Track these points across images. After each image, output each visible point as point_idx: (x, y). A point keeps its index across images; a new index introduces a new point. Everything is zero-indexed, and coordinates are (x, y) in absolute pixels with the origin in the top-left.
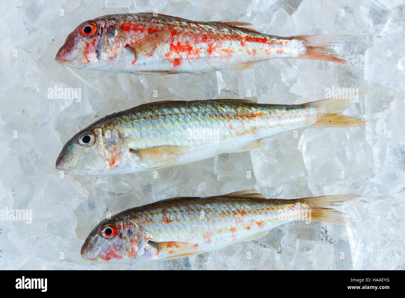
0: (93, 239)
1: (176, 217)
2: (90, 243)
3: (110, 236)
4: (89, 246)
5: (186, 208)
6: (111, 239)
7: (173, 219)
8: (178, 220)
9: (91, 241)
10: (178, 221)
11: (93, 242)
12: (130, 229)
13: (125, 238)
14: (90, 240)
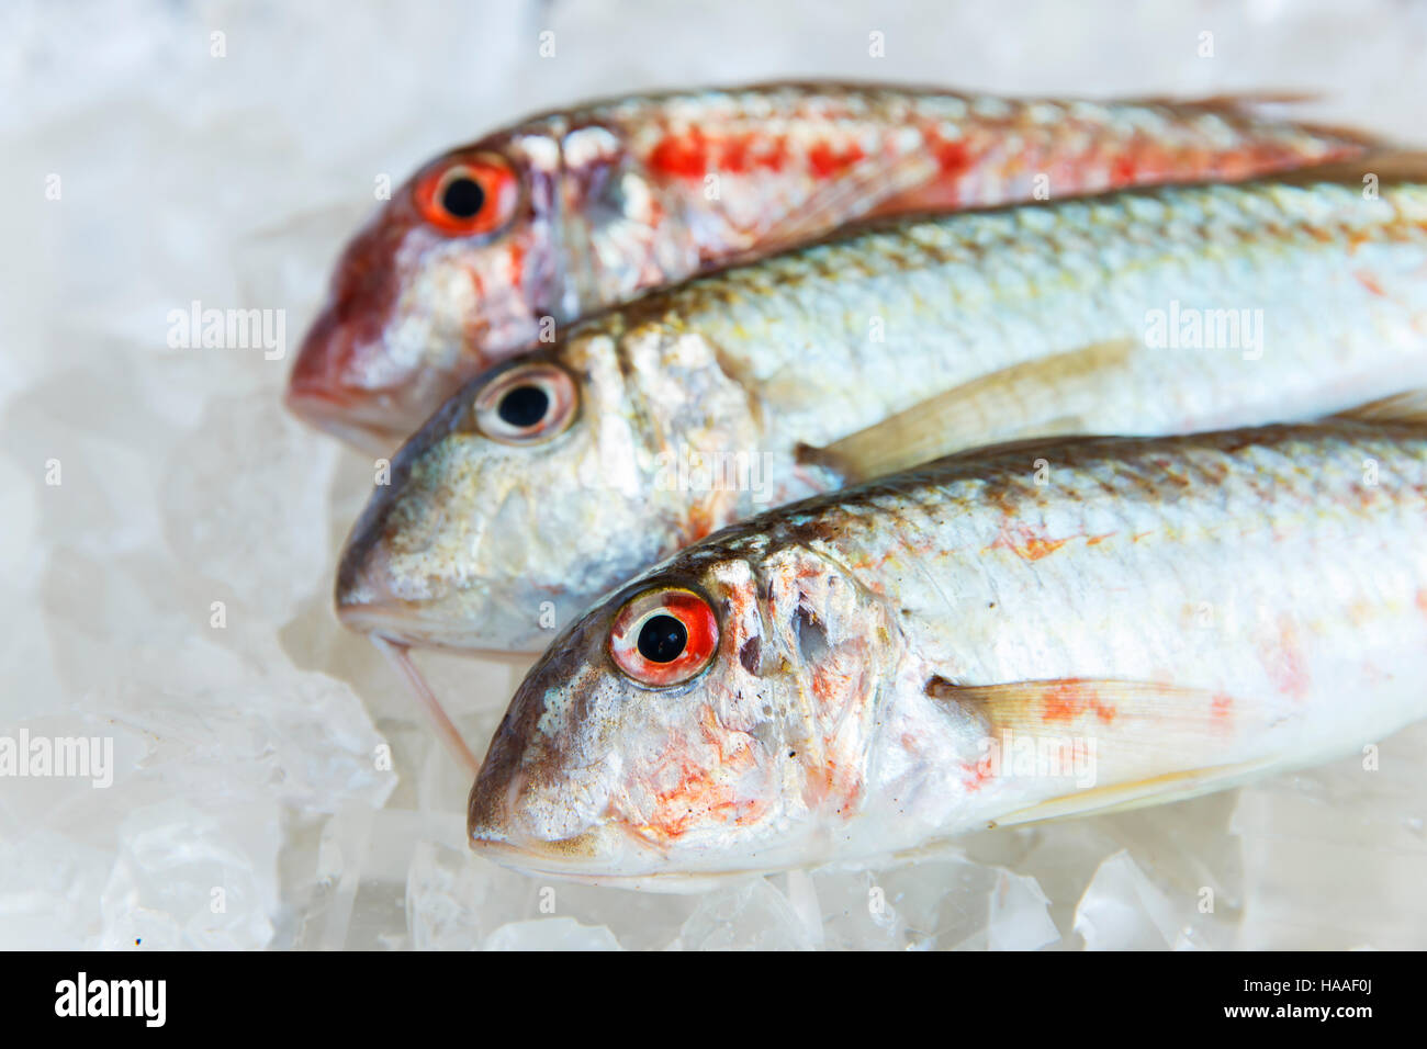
0: (557, 701)
1: (1083, 524)
2: (536, 739)
3: (674, 669)
4: (531, 755)
5: (1134, 470)
6: (685, 683)
7: (1066, 534)
8: (1094, 541)
9: (545, 717)
10: (1095, 546)
11: (562, 725)
12: (806, 606)
13: (781, 668)
14: (538, 716)
